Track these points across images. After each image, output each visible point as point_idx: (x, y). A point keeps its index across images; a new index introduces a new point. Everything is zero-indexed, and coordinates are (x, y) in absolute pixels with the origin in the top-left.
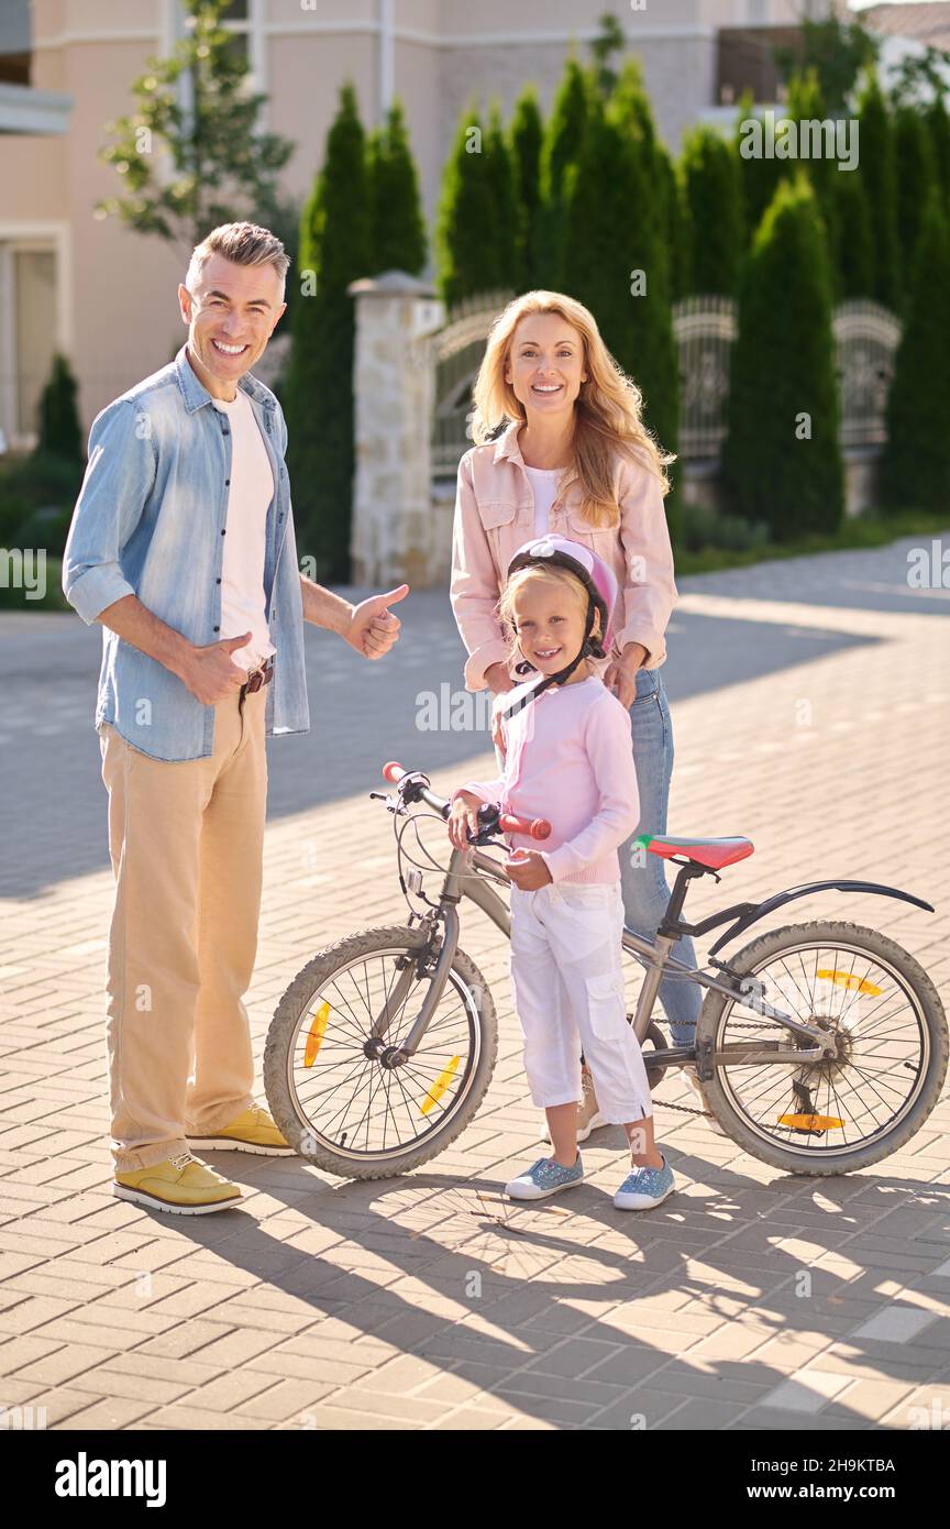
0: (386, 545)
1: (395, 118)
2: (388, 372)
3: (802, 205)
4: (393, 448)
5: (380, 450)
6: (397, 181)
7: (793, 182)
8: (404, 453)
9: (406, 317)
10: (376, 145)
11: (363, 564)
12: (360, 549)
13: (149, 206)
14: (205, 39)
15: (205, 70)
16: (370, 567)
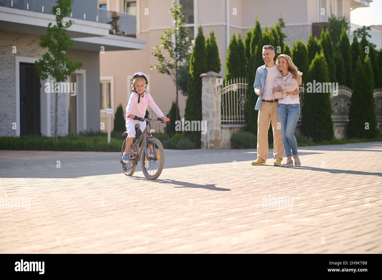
0: (209, 139)
1: (212, 35)
2: (210, 95)
3: (321, 59)
4: (211, 114)
5: (208, 115)
6: (213, 50)
7: (319, 53)
8: (214, 116)
9: (214, 82)
10: (208, 41)
11: (204, 143)
12: (203, 140)
13: (164, 67)
14: (178, 26)
15: (178, 33)
16: (205, 144)
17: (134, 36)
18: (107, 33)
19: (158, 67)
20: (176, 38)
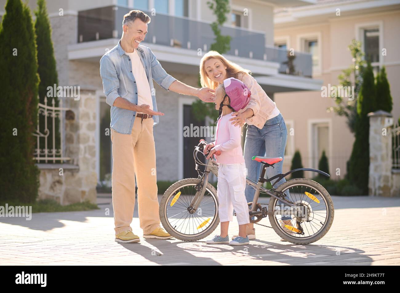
0: (377, 185)
1: (383, 70)
2: (378, 137)
4: (379, 157)
5: (376, 158)
8: (383, 159)
9: (383, 122)
10: (378, 78)
11: (371, 190)
12: (371, 186)
13: (341, 108)
14: (358, 64)
15: (357, 72)
16: (373, 191)
17: (310, 77)
18: (275, 72)
19: (335, 109)
20: (356, 77)
